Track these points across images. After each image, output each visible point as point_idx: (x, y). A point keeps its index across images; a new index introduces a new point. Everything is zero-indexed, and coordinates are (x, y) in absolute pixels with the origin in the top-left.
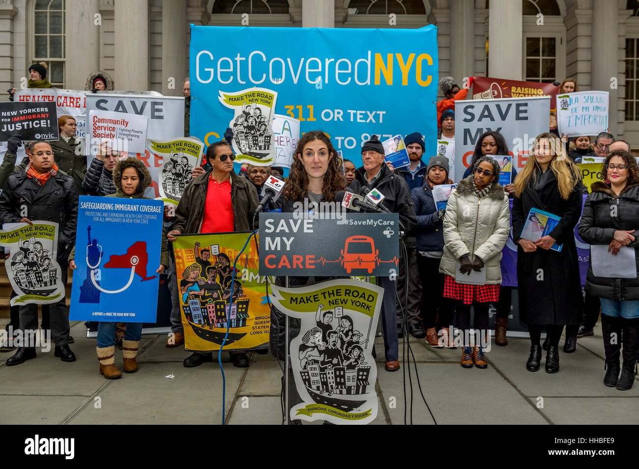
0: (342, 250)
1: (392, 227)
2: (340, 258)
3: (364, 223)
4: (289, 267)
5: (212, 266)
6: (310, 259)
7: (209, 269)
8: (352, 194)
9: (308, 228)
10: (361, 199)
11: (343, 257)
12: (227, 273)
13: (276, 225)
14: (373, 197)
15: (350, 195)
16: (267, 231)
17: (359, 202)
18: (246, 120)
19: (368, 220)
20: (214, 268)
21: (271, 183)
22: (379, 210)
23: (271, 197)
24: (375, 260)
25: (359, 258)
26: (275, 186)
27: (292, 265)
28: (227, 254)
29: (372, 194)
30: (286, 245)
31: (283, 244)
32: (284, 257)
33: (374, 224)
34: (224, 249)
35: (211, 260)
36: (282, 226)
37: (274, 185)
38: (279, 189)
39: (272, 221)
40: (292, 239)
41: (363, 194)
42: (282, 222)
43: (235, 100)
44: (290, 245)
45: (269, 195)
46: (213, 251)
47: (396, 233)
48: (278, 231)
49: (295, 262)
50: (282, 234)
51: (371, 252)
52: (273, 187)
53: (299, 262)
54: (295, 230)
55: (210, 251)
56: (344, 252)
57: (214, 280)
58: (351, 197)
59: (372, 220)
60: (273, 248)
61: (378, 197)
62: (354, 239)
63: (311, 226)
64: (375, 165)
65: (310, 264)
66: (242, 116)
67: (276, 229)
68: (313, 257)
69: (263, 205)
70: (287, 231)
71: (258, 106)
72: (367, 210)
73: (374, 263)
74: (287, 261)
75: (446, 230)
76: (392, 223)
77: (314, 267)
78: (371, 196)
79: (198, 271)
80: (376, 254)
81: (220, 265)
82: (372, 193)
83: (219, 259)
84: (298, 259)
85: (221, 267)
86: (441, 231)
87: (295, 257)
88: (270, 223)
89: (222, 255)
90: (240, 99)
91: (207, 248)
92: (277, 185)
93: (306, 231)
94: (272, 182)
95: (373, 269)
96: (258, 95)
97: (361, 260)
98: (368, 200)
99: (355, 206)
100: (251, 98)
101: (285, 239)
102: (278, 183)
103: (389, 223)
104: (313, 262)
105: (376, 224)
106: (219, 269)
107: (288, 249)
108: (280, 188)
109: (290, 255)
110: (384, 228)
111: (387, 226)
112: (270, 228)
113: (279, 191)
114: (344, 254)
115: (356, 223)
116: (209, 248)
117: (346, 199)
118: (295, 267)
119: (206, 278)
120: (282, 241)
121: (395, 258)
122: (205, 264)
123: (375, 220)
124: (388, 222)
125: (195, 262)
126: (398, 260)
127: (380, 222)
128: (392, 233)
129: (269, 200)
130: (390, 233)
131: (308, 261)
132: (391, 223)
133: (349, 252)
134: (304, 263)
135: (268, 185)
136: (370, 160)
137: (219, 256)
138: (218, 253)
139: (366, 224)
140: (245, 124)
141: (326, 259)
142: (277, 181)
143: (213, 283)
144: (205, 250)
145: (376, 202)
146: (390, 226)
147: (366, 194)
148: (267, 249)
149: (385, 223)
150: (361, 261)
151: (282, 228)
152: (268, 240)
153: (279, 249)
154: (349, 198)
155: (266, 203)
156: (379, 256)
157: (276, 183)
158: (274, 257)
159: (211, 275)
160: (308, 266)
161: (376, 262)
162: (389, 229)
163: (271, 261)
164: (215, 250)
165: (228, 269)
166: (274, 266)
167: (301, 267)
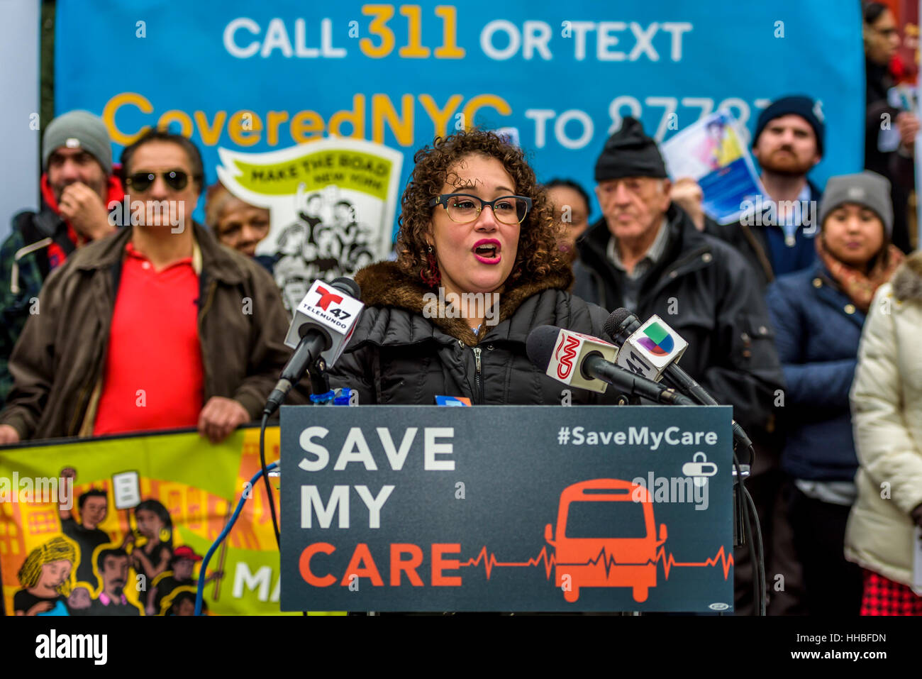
0: (549, 528)
1: (712, 453)
2: (544, 552)
3: (619, 438)
4: (377, 581)
5: (115, 544)
6: (445, 556)
7: (104, 554)
8: (583, 338)
9: (439, 457)
10: (610, 355)
11: (551, 550)
12: (163, 566)
13: (334, 445)
14: (650, 344)
15: (575, 343)
16: (305, 465)
17: (604, 366)
18: (311, 240)
19: (632, 430)
20: (120, 552)
21: (318, 305)
22: (670, 392)
23: (317, 351)
24: (655, 559)
25: (603, 551)
26: (332, 316)
27: (386, 575)
28: (164, 499)
29: (645, 336)
30: (367, 511)
31: (358, 507)
32: (362, 551)
33: (651, 442)
34: (155, 485)
35: (112, 525)
36: (355, 449)
37: (328, 313)
38: (343, 327)
39: (322, 432)
40: (387, 490)
41: (617, 334)
42: (356, 435)
43: (271, 176)
44: (381, 510)
45: (311, 346)
46: (120, 493)
47: (724, 471)
48: (340, 465)
49: (396, 565)
50: (355, 474)
51: (641, 533)
52: (324, 318)
53: (410, 567)
54: (397, 460)
55: (110, 496)
56: (554, 531)
57: (119, 592)
58: (578, 350)
59: (645, 430)
60: (325, 522)
61: (666, 345)
62: (586, 492)
63: (448, 449)
64: (648, 220)
65: (446, 573)
66: (296, 228)
67: (333, 459)
68: (455, 548)
69: (291, 379)
70: (371, 465)
71: (346, 194)
72: (629, 392)
73: (652, 570)
74: (369, 562)
75: (861, 420)
76: (712, 438)
77: (456, 581)
78: (642, 341)
79: (67, 565)
80: (658, 539)
81: (141, 541)
82: (645, 331)
83: (140, 519)
84: (406, 557)
85: (143, 548)
86: (849, 427)
87: (396, 549)
88: (314, 440)
89: (152, 507)
90: (287, 173)
91: (99, 485)
92: (337, 312)
93: (431, 464)
94: (323, 304)
95: (650, 589)
96: (345, 160)
97: (612, 559)
98: (633, 356)
99: (592, 379)
100: (321, 171)
101: (363, 491)
102: (342, 306)
103: (702, 439)
104: (454, 564)
105: (657, 441)
106: (139, 554)
107: (375, 522)
108: (348, 322)
109: (379, 544)
110: (686, 454)
111: (694, 448)
112: (314, 458)
113: (344, 331)
114: (554, 539)
115: (593, 439)
116: (105, 484)
117: (562, 353)
118: (395, 581)
119: (95, 586)
120: (354, 497)
121: (721, 551)
122: (90, 537)
123: (657, 427)
124: (698, 435)
125: (59, 533)
126: (731, 559)
127: (673, 436)
128: (711, 469)
129: (313, 360)
130: (705, 469)
131: (438, 565)
132: (707, 439)
133: (572, 532)
134: (424, 570)
135: (309, 313)
136: (632, 210)
137: (137, 509)
138: (135, 501)
139: (627, 440)
140: (310, 253)
141: (496, 557)
142: (339, 300)
143: (116, 600)
144: (95, 492)
145: (660, 361)
146: (703, 446)
147: (626, 336)
148: (306, 523)
149: (688, 439)
150: (610, 563)
151: (355, 457)
152: (309, 494)
153: (344, 523)
154: (571, 353)
155: (302, 374)
156: (669, 546)
157: (333, 305)
158: (328, 548)
159: (113, 573)
160: (438, 580)
161: (659, 566)
162: (700, 459)
163: (320, 564)
164: (126, 492)
165: (166, 555)
166: (329, 580)
167: (416, 581)
